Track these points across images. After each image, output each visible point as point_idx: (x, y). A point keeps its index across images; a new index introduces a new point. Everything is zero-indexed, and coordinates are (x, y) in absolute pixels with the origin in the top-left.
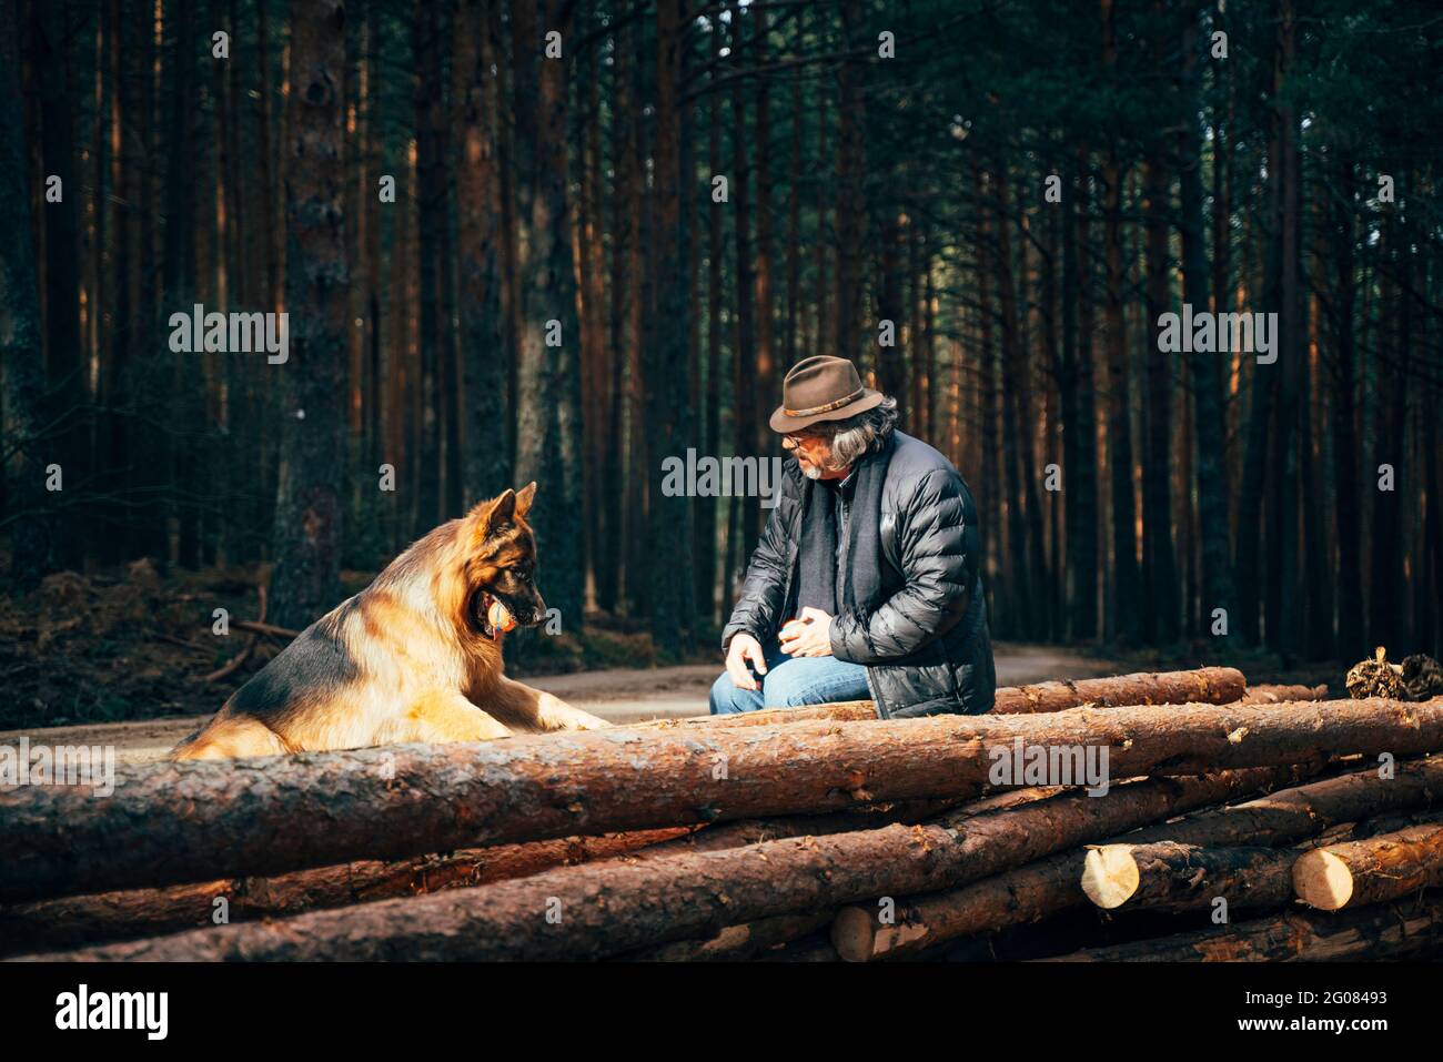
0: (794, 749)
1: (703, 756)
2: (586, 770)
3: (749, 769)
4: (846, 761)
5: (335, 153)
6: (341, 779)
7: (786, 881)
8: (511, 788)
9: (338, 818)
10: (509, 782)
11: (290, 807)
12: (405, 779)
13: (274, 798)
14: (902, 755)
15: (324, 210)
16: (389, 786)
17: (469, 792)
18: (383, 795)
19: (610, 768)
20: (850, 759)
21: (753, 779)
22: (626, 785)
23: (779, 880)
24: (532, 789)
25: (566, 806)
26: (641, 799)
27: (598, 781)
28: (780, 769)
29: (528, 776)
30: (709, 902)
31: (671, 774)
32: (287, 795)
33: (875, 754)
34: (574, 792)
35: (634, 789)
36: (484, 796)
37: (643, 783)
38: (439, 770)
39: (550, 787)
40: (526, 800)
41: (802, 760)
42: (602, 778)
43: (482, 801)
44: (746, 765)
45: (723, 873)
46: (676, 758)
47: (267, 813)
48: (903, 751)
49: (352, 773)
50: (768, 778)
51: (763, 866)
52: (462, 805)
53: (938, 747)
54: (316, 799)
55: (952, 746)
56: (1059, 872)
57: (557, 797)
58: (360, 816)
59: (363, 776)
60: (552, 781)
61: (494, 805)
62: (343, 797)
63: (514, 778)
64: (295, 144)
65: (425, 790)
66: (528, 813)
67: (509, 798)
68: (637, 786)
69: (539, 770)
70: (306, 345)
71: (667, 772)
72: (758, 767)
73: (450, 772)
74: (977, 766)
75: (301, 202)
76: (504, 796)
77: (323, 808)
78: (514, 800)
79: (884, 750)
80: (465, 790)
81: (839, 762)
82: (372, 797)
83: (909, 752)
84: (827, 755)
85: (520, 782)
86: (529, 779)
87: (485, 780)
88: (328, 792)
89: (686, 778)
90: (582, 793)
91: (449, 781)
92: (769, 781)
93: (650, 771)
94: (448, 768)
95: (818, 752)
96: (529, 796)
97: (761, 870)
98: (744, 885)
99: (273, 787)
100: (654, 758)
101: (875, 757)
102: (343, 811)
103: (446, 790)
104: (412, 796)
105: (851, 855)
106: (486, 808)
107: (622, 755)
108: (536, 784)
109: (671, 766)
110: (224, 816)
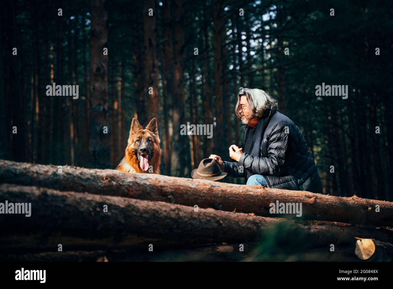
0: (248, 190)
1: (215, 188)
2: (173, 185)
3: (232, 194)
4: (266, 197)
5: (105, 89)
6: (88, 174)
7: (244, 223)
8: (147, 186)
9: (87, 186)
10: (146, 184)
11: (70, 180)
12: (110, 177)
13: (64, 176)
14: (287, 198)
15: (102, 108)
16: (104, 179)
17: (133, 185)
18: (102, 181)
19: (182, 186)
20: (268, 197)
21: (233, 198)
22: (188, 192)
23: (241, 222)
24: (155, 188)
25: (167, 196)
26: (193, 198)
27: (178, 189)
28: (243, 196)
29: (153, 184)
30: (216, 222)
31: (204, 191)
32: (69, 176)
33: (277, 197)
34: (170, 191)
35: (191, 194)
36: (138, 187)
37: (194, 193)
38: (122, 177)
39: (161, 188)
40: (152, 191)
41: (251, 194)
42: (179, 188)
43: (137, 189)
44: (230, 192)
45: (221, 215)
46: (206, 187)
47: (62, 181)
48: (287, 197)
49: (92, 173)
50: (238, 198)
51: (236, 217)
52: (130, 189)
53: (300, 198)
54: (79, 179)
55: (305, 199)
56: (347, 250)
57: (163, 192)
58: (95, 187)
59: (95, 175)
60: (161, 186)
61: (141, 191)
62: (88, 180)
63: (148, 183)
64: (92, 87)
65: (117, 182)
66: (154, 197)
67: (147, 190)
68: (192, 193)
69: (157, 182)
70: (96, 153)
71: (202, 190)
72: (235, 194)
73: (126, 178)
74: (314, 207)
75: (94, 106)
76: (145, 189)
77: (81, 182)
78: (148, 190)
79: (280, 196)
80: (131, 184)
81: (264, 197)
82: (98, 181)
83: (289, 198)
84: (259, 194)
85: (150, 185)
86: (153, 185)
87: (138, 182)
88: (83, 177)
89: (209, 193)
90: (173, 192)
91: (125, 181)
92: (238, 199)
93: (196, 189)
94: (125, 177)
95: (256, 193)
96: (154, 190)
97: (235, 218)
98: (229, 220)
99: (64, 173)
100: (198, 185)
101: (277, 198)
102: (88, 184)
103: (124, 183)
104: (112, 183)
105: (268, 222)
106: (139, 192)
107: (186, 183)
108: (157, 187)
109: (203, 188)
110: (47, 179)
